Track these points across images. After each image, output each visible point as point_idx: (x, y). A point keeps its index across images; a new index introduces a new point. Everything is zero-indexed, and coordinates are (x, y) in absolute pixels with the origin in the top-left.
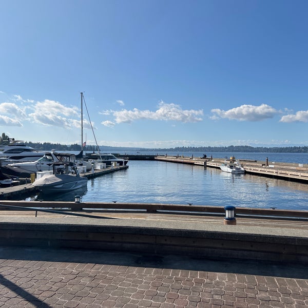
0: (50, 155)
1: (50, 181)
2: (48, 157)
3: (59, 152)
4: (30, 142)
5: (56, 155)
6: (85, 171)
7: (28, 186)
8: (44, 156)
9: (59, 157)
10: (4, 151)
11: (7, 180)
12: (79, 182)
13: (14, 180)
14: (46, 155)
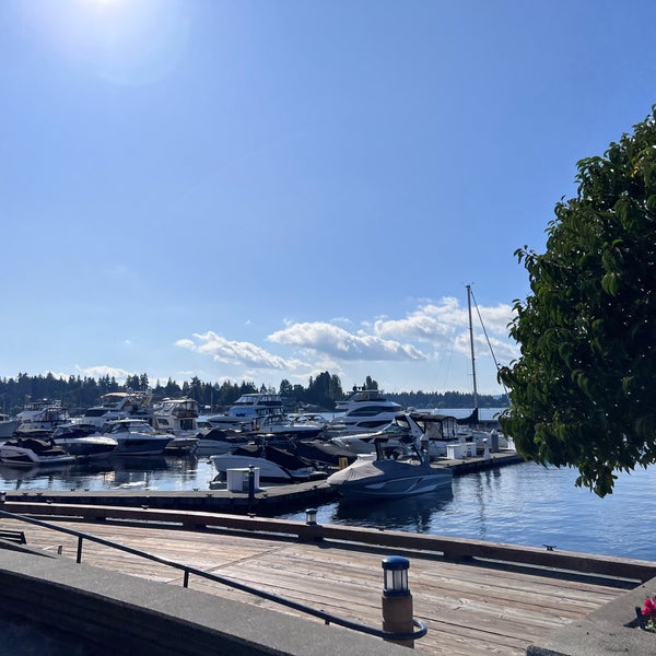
0: (403, 418)
1: (359, 474)
2: (400, 423)
3: (420, 411)
4: (419, 393)
5: (416, 418)
6: (474, 453)
7: (321, 484)
8: (394, 422)
9: (420, 424)
10: (348, 412)
11: (304, 469)
12: (426, 477)
13: (318, 470)
14: (397, 418)
